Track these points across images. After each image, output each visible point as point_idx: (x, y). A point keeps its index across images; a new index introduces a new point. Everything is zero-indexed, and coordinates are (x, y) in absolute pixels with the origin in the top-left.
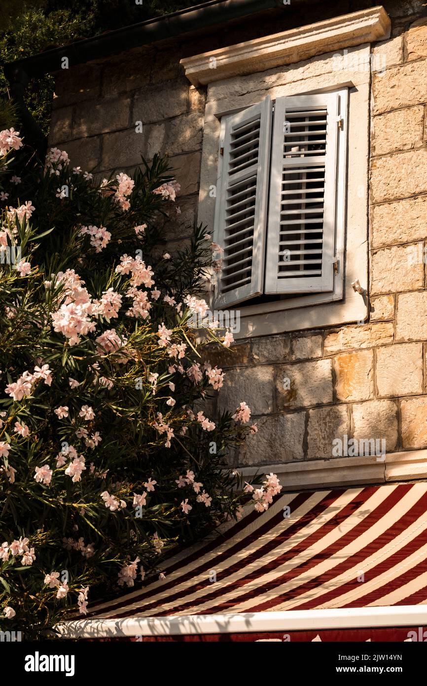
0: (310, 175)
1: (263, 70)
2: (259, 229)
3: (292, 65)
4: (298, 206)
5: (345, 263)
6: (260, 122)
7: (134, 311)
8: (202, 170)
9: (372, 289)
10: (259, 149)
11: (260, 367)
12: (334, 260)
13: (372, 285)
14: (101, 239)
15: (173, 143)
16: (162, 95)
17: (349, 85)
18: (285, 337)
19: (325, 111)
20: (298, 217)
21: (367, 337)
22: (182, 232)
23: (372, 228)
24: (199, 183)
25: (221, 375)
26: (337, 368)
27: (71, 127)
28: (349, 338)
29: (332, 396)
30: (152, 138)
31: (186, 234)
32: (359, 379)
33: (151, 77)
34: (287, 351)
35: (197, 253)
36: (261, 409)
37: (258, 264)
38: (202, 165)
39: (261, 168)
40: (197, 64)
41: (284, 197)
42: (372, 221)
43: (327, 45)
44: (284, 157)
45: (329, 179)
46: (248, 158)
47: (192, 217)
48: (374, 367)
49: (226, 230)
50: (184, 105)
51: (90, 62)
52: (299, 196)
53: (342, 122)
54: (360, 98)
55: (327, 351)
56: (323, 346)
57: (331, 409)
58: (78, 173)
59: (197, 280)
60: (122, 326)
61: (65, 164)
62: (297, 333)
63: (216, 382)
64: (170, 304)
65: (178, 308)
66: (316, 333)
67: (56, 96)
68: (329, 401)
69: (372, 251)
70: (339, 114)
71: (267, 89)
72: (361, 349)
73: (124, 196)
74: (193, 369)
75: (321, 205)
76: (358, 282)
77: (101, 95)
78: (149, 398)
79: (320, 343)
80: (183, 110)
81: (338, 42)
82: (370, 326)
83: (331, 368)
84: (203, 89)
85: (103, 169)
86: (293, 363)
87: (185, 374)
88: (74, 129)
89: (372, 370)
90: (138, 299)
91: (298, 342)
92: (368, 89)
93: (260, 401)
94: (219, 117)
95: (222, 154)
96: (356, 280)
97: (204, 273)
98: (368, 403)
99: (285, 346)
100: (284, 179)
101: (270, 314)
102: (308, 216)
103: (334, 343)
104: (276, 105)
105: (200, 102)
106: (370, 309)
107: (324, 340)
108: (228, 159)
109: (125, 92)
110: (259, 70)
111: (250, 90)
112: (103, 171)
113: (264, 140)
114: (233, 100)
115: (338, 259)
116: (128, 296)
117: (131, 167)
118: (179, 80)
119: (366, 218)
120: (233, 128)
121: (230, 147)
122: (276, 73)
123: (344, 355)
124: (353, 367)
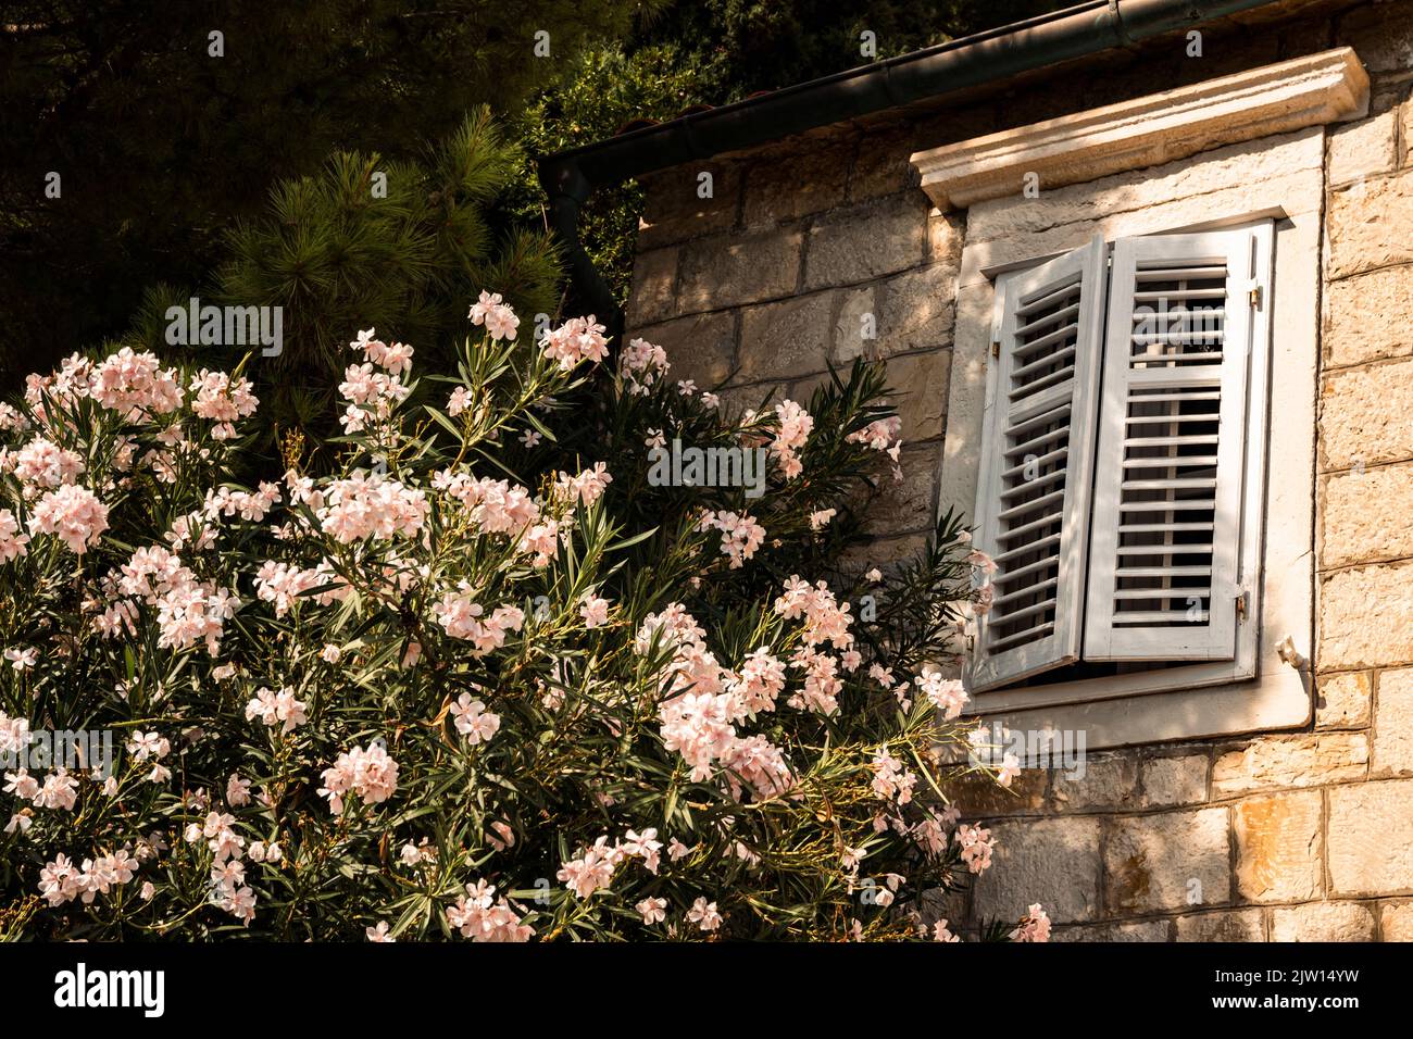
0: (1186, 407)
1: (1088, 178)
2: (1073, 520)
3: (1151, 170)
4: (1160, 473)
5: (1261, 598)
6: (1079, 289)
7: (807, 697)
8: (954, 391)
9: (1320, 657)
10: (1078, 347)
11: (1069, 820)
12: (1238, 592)
13: (1321, 647)
14: (745, 540)
15: (890, 329)
16: (869, 228)
17: (1276, 214)
18: (1127, 755)
19: (1223, 269)
20: (1159, 495)
21: (1308, 763)
22: (906, 519)
23: (1324, 525)
24: (945, 416)
25: (987, 842)
26: (1241, 828)
27: (675, 290)
28: (1268, 764)
29: (1228, 888)
30: (845, 316)
31: (914, 525)
32: (1289, 853)
33: (847, 189)
34: (1131, 786)
35: (940, 570)
36: (1070, 911)
37: (1070, 595)
38: (953, 378)
39: (1080, 391)
40: (946, 164)
41: (1130, 453)
42: (1323, 509)
43: (1230, 129)
44: (1132, 365)
45: (1229, 416)
46: (1052, 367)
47: (929, 488)
48: (1323, 829)
49: (1002, 519)
50: (916, 248)
51: (719, 156)
52: (1161, 452)
53: (1259, 292)
54: (1300, 241)
55: (1218, 790)
56: (1210, 778)
57: (1226, 918)
58: (690, 392)
59: (937, 628)
60: (780, 729)
61: (660, 374)
62: (1153, 749)
63: (975, 856)
64: (883, 683)
65: (900, 692)
66: (1195, 749)
67: (646, 226)
68: (1221, 899)
69: (1321, 574)
70: (1253, 275)
71: (1096, 220)
72: (1295, 789)
73: (790, 447)
74: (927, 826)
75: (1210, 471)
76: (1289, 642)
77: (739, 226)
78: (835, 888)
79: (1203, 772)
80: (913, 259)
81: (1255, 123)
82: (1316, 738)
83: (1227, 828)
84: (957, 215)
85: (741, 381)
86: (1143, 814)
87: (910, 834)
88: (681, 294)
89: (1319, 836)
90: (816, 674)
91: (1154, 769)
92: (1318, 224)
93: (1069, 894)
94: (992, 278)
95: (997, 356)
96: (1286, 637)
97: (953, 615)
98: (1308, 907)
99: (1127, 775)
100: (1130, 415)
101: (1094, 705)
102: (1181, 495)
103: (1235, 773)
104: (1115, 253)
105: (953, 245)
106: (1317, 702)
107: (1212, 766)
108: (1009, 367)
109: (792, 220)
110: (1080, 179)
111: (1059, 220)
112: (741, 386)
113: (1088, 329)
114: (1022, 241)
115: (1247, 589)
116: (795, 665)
117: (800, 378)
118: (907, 197)
119: (1311, 501)
120: (1021, 299)
121: (1013, 342)
122: (1117, 186)
123: (1257, 800)
124: (1276, 827)
